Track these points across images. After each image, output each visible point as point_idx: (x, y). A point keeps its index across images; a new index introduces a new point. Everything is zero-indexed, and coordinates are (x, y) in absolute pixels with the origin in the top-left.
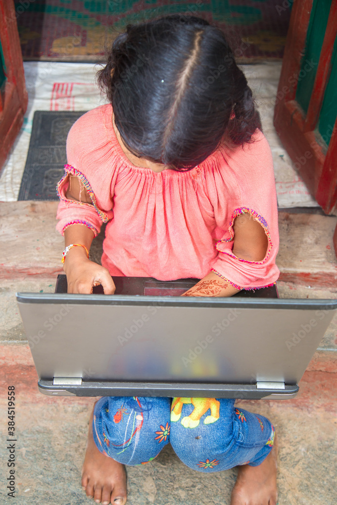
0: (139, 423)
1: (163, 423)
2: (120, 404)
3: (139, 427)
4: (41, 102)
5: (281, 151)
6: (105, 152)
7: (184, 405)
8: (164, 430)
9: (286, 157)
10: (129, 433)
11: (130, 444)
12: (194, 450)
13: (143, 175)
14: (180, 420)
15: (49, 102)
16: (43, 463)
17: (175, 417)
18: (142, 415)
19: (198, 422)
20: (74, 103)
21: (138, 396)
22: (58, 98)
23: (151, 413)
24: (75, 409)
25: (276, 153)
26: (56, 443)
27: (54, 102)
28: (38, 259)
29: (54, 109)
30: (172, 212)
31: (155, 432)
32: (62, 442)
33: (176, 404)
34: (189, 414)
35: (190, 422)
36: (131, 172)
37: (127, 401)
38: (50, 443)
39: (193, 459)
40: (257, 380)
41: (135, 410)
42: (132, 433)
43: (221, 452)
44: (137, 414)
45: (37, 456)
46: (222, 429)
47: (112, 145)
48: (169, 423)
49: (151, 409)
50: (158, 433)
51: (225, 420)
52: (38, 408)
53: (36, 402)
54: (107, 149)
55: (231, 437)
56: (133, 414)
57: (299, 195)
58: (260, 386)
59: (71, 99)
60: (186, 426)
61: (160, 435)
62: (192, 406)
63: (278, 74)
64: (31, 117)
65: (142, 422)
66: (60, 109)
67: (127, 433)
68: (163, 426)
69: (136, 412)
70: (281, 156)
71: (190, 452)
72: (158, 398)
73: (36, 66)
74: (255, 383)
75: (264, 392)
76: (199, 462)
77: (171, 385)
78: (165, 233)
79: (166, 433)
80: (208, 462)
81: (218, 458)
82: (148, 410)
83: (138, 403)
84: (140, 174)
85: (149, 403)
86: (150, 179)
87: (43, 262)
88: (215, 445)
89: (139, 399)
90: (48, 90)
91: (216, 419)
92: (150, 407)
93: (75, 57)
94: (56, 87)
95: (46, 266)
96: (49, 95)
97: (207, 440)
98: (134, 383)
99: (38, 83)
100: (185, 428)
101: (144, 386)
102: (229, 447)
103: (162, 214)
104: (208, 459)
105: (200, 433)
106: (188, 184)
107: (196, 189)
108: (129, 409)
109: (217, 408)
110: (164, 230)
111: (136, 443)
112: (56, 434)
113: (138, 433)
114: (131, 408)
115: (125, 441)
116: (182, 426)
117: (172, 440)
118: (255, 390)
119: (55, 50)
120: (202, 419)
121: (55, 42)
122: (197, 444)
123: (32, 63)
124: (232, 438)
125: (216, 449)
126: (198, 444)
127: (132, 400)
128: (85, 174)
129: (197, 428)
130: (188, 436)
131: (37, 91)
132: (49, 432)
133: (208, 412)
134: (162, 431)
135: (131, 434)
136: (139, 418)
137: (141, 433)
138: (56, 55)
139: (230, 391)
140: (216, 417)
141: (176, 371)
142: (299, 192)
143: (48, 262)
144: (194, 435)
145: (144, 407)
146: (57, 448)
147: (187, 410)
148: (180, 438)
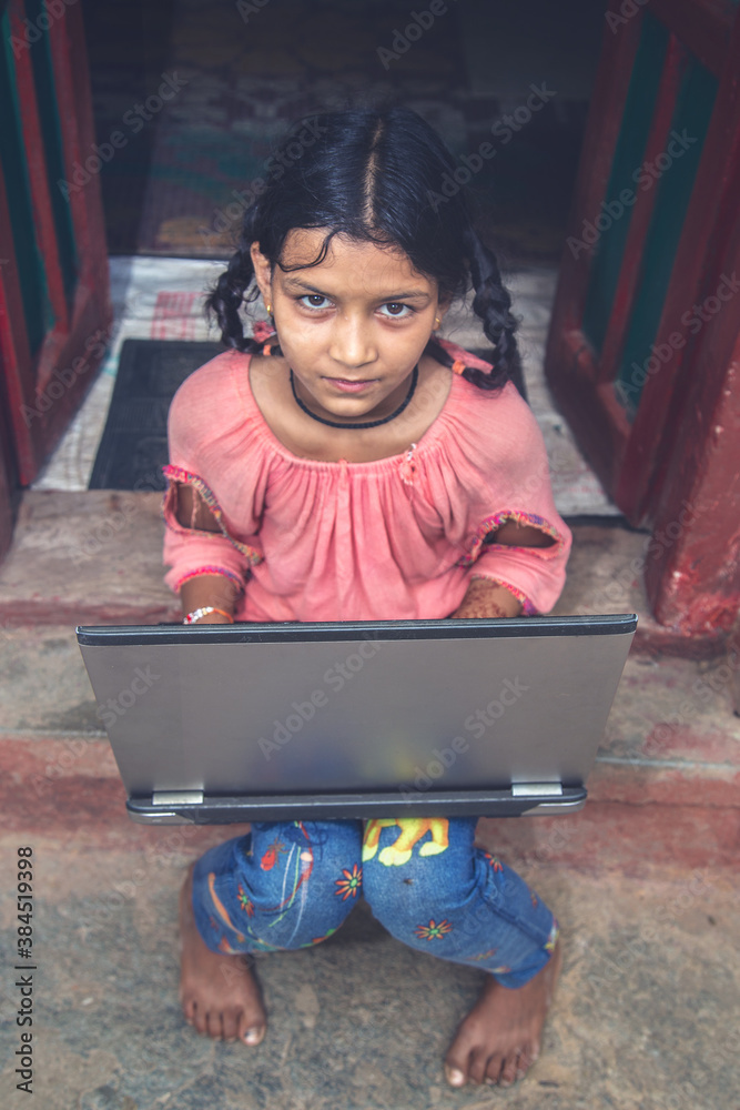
0: (305, 867)
1: (348, 866)
2: (272, 836)
3: (307, 874)
4: (137, 324)
5: (555, 419)
6: (242, 437)
7: (384, 830)
8: (350, 877)
9: (564, 430)
10: (289, 884)
11: (293, 905)
12: (406, 904)
13: (314, 473)
14: (377, 854)
15: (149, 325)
16: (117, 955)
17: (368, 853)
18: (311, 852)
19: (409, 853)
20: (193, 327)
21: (304, 820)
22: (165, 317)
23: (326, 849)
24: (177, 863)
25: (547, 423)
26: (142, 921)
27: (159, 324)
28: (119, 590)
29: (158, 336)
30: (365, 534)
31: (335, 882)
32: (152, 919)
33: (370, 831)
34: (392, 842)
35: (395, 855)
36: (292, 469)
37: (284, 830)
38: (130, 920)
39: (406, 922)
40: (514, 781)
41: (298, 844)
42: (295, 885)
43: (455, 906)
44: (302, 851)
45: (107, 943)
46: (455, 865)
47: (253, 426)
48: (360, 865)
49: (325, 842)
50: (340, 883)
51: (459, 850)
52: (112, 859)
53: (107, 847)
54: (244, 433)
55: (472, 882)
56: (296, 850)
57: (586, 495)
58: (518, 792)
59: (189, 321)
60: (387, 863)
61: (343, 886)
62: (399, 831)
63: (551, 289)
64: (116, 348)
65: (312, 864)
66: (169, 336)
67: (287, 885)
68: (348, 871)
69: (299, 849)
70: (557, 429)
71: (399, 908)
72: (339, 822)
73: (130, 264)
74: (509, 787)
75: (525, 801)
76: (418, 926)
77: (360, 796)
78: (352, 575)
79: (354, 883)
80: (432, 926)
81: (450, 919)
82: (321, 844)
83: (303, 832)
84: (307, 472)
85: (322, 831)
86: (325, 481)
87: (128, 595)
88: (443, 894)
89: (305, 824)
90: (148, 305)
91: (443, 848)
92: (324, 839)
93: (198, 250)
94: (163, 301)
95: (134, 603)
96: (149, 312)
97: (428, 885)
98: (294, 797)
99: (131, 293)
100: (386, 867)
101: (313, 801)
102: (470, 898)
103: (348, 540)
104: (433, 919)
105: (413, 872)
106: (394, 487)
107: (411, 498)
108: (288, 843)
109: (444, 829)
110: (350, 569)
111: (303, 903)
112: (142, 905)
113: (305, 884)
114: (291, 841)
115: (283, 899)
116: (381, 864)
117: (368, 893)
118: (509, 799)
119: (164, 238)
120: (415, 848)
121: (166, 226)
122: (410, 892)
123: (123, 260)
124: (475, 885)
125: (446, 901)
126: (412, 893)
127: (293, 827)
128: (205, 478)
129: (409, 864)
130: (392, 881)
131: (130, 305)
132: (130, 902)
133: (428, 837)
134: (347, 880)
135: (292, 886)
136: (307, 857)
137: (310, 882)
138: (166, 246)
139: (466, 803)
140: (443, 844)
141: (370, 771)
142: (586, 489)
143: (137, 597)
144: (401, 876)
145: (313, 839)
146: (143, 930)
147: (388, 839)
148: (380, 886)
